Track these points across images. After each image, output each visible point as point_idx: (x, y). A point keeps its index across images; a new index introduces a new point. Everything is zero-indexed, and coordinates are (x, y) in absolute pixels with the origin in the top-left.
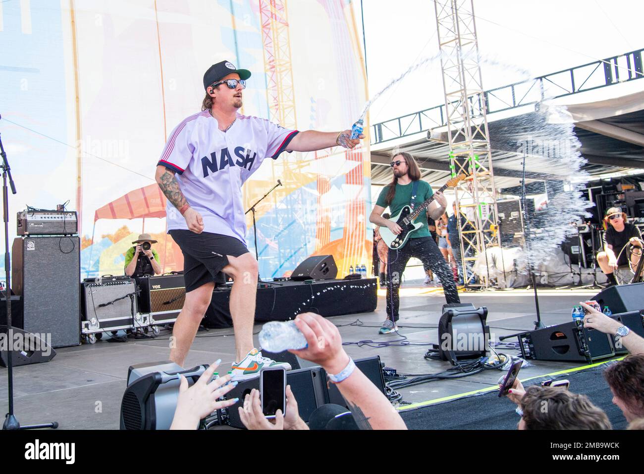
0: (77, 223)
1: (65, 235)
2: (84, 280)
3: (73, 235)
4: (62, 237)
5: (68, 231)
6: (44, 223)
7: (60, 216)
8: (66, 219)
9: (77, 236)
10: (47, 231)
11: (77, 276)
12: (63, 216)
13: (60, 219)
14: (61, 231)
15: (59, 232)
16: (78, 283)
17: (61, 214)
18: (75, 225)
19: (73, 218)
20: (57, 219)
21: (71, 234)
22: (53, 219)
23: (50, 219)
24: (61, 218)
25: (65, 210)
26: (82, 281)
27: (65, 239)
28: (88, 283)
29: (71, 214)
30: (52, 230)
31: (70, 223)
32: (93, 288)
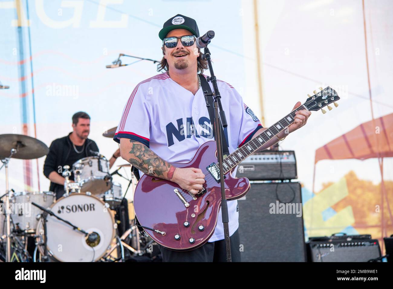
0: (295, 165)
1: (282, 180)
2: (310, 239)
3: (293, 181)
4: (278, 183)
5: (286, 175)
6: (256, 165)
7: (274, 156)
8: (283, 161)
9: (297, 183)
10: (259, 175)
11: (300, 233)
12: (278, 156)
13: (274, 161)
14: (277, 175)
15: (274, 177)
16: (302, 242)
17: (276, 154)
18: (294, 168)
19: (291, 159)
20: (270, 161)
21: (290, 180)
22: (266, 161)
23: (262, 161)
24: (276, 159)
25: (280, 149)
26: (307, 240)
27: (282, 185)
28: (315, 243)
29: (288, 154)
30: (265, 174)
31: (288, 165)
32: (322, 250)
